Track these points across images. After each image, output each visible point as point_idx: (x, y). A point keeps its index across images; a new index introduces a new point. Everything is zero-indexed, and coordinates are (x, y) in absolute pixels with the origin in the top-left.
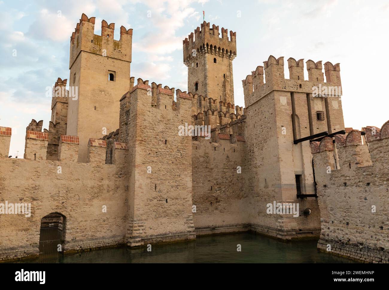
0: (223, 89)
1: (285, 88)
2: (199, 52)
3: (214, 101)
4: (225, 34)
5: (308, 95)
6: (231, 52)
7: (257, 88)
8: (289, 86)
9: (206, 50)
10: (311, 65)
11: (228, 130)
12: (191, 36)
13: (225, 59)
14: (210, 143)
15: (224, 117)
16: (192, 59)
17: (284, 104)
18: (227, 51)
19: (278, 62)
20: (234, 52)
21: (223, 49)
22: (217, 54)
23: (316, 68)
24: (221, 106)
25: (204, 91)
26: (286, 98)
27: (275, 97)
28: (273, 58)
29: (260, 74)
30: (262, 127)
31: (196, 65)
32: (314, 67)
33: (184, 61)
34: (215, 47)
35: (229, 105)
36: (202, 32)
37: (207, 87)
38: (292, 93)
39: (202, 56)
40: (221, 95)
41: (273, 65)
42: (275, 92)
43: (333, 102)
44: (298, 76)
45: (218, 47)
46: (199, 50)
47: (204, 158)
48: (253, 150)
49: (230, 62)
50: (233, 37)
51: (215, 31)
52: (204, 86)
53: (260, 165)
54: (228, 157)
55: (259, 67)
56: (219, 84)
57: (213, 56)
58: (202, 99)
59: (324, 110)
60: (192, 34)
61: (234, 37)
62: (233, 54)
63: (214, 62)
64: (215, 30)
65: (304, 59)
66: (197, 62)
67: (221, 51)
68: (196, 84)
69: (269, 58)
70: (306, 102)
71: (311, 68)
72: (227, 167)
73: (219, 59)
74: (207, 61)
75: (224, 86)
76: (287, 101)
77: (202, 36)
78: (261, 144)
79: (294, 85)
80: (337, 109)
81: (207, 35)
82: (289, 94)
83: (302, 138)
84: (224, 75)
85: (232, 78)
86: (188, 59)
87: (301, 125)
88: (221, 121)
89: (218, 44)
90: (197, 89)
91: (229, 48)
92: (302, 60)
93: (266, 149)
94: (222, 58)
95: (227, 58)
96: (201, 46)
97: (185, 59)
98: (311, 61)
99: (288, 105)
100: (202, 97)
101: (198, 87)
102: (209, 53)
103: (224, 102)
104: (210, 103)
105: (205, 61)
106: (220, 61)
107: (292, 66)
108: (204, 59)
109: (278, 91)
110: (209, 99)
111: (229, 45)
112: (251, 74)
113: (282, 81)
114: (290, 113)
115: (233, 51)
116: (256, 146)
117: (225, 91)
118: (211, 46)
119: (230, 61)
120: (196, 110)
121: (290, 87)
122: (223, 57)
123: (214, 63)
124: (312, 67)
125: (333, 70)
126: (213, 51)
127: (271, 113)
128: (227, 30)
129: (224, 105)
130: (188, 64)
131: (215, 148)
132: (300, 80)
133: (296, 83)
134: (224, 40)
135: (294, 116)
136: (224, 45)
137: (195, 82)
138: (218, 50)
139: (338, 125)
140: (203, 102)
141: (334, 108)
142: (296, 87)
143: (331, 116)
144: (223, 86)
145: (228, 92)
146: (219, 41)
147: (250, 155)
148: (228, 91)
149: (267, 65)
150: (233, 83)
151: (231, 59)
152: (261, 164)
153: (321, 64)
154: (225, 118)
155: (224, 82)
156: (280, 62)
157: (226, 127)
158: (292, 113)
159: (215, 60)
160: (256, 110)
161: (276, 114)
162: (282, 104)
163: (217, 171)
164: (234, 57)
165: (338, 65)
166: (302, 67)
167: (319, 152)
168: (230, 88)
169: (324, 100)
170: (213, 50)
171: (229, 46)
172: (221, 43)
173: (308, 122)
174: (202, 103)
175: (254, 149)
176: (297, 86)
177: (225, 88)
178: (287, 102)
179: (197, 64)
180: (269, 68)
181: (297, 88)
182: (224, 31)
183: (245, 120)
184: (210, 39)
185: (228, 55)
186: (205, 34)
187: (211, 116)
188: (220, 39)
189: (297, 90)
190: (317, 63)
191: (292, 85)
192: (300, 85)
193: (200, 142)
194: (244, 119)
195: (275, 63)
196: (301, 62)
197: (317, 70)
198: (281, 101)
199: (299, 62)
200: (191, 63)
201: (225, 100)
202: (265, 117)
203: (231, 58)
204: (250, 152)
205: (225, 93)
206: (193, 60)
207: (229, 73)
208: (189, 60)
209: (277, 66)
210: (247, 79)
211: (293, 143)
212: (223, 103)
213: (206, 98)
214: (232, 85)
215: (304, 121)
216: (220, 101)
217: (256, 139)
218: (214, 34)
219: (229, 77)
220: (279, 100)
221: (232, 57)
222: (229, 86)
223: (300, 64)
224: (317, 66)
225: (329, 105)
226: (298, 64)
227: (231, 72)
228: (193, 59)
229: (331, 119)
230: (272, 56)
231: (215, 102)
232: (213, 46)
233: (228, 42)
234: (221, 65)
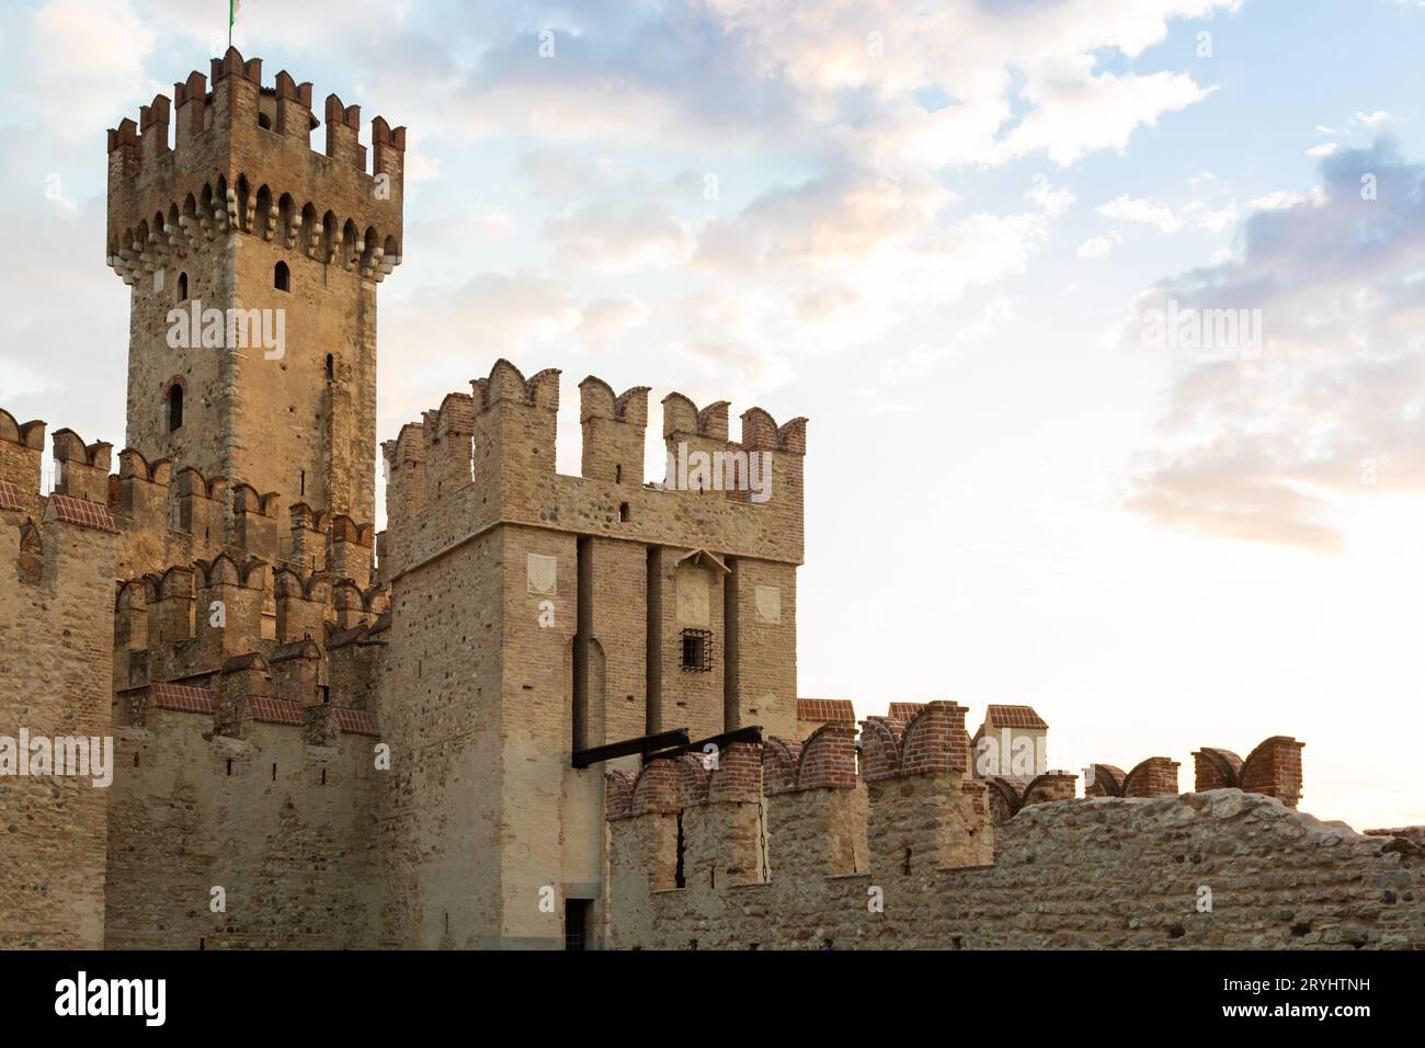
0: (318, 433)
1: (554, 518)
2: (197, 219)
3: (264, 501)
4: (343, 132)
5: (653, 551)
6: (370, 237)
7: (440, 497)
8: (573, 511)
9: (233, 215)
10: (680, 420)
11: (308, 671)
12: (155, 114)
13: (339, 270)
14: (207, 737)
15: (302, 598)
16: (159, 247)
17: (542, 589)
18: (349, 228)
19: (533, 393)
20: (389, 238)
21: (329, 219)
22: (292, 243)
23: (698, 435)
24: (299, 527)
25: (216, 439)
26: (553, 560)
27: (509, 555)
28: (510, 373)
29: (458, 434)
30: (450, 679)
31: (175, 284)
32: (692, 427)
33: (112, 251)
34: (285, 201)
35: (344, 526)
36: (220, 102)
37: (233, 418)
38: (584, 542)
39: (210, 240)
40: (307, 467)
41: (509, 405)
42: (507, 532)
43: (758, 591)
44: (619, 467)
45: (299, 200)
46: (198, 210)
47: (172, 806)
48: (409, 782)
49: (362, 290)
50: (389, 154)
51: (292, 109)
52: (213, 409)
53: (429, 850)
54: (290, 806)
55: (454, 400)
56: (299, 410)
57: (272, 253)
58: (199, 487)
59: (718, 628)
60: (161, 101)
61: (393, 153)
62: (380, 251)
63: (277, 285)
64: (288, 103)
65: (650, 389)
66: (181, 268)
67: (319, 228)
68: (176, 394)
69: (493, 370)
70: (644, 586)
71: (677, 431)
72: (281, 854)
73: (302, 269)
74: (236, 276)
75: (324, 419)
76: (558, 573)
77: (218, 130)
78: (441, 755)
79: (593, 505)
80: (772, 621)
81: (245, 129)
82: (570, 547)
83: (609, 742)
84: (330, 357)
85: (367, 377)
86: (136, 245)
87: (609, 686)
88: (285, 620)
89: (304, 189)
90: (175, 421)
91: (360, 215)
92: (641, 393)
93: (457, 780)
94: (320, 265)
95: (351, 265)
96: (207, 188)
97: (116, 237)
98: (683, 397)
99: (560, 594)
100: (194, 476)
101: (184, 411)
102: (248, 232)
103: (313, 508)
104: (240, 509)
105: (225, 271)
106: (311, 281)
107: (593, 417)
108: (219, 262)
109: (521, 526)
110: (239, 488)
111: (365, 198)
112: (420, 420)
113: (541, 481)
114: (568, 628)
115: (382, 234)
116: (421, 764)
117: (327, 446)
118: (264, 193)
119: (367, 285)
120: (160, 545)
121: (576, 514)
122: (327, 262)
123: (277, 290)
124: (682, 429)
125: (775, 449)
126: (273, 223)
127: (488, 623)
128: (356, 109)
129: (316, 523)
130: (131, 270)
131: (229, 761)
132: (624, 485)
133: (603, 498)
134: (337, 168)
135: (581, 645)
136: (336, 193)
137: (166, 379)
138: (298, 219)
139: (772, 695)
140: (201, 506)
141: (760, 616)
142: (604, 514)
143: (742, 652)
144: (318, 417)
145: (346, 453)
146: (306, 167)
147: (397, 801)
148: (343, 450)
149: (484, 397)
150: (373, 408)
151: (370, 272)
152: (434, 848)
153: (725, 416)
154: (306, 607)
155: (323, 401)
156: (544, 392)
157: (301, 656)
158: (574, 631)
159: (282, 275)
160: (430, 597)
161: (506, 630)
162: (534, 589)
163: (233, 871)
164: (385, 268)
165: (798, 426)
166: (638, 425)
167: (630, 817)
168: (354, 431)
169: (722, 579)
170: (273, 217)
171: (361, 201)
172: (319, 181)
173: (644, 672)
174: (195, 509)
175: (414, 775)
176: (610, 509)
177: (329, 431)
178: (558, 580)
179: (183, 278)
180: (491, 414)
181: (609, 520)
182: (342, 116)
183: (383, 637)
184: (259, 154)
185: (356, 252)
186: (235, 123)
187: (235, 589)
188: (316, 157)
189: (607, 527)
190: (707, 409)
191: (586, 507)
192: (624, 508)
193: (157, 734)
194: (381, 631)
195: (518, 395)
196: (635, 400)
197: (706, 440)
198: (531, 575)
199: (626, 402)
200: (148, 267)
201: (327, 494)
202: (464, 638)
203: (374, 268)
204: (397, 786)
205: (327, 457)
206: (160, 254)
207: (358, 351)
208: (138, 252)
209: (526, 411)
210: (403, 443)
211: (570, 761)
212: (308, 517)
213: (220, 486)
214: (368, 416)
215: (623, 669)
216: (297, 500)
217: (422, 730)
218: (281, 129)
219: (355, 374)
220: (525, 570)
221: (374, 262)
222: (353, 419)
223: (629, 410)
224: (706, 425)
225: (741, 605)
226: (623, 409)
227: (367, 345)
228: (163, 249)
229: (741, 667)
230: (508, 364)
231: (268, 509)
232: (276, 197)
233: (356, 182)
234: (314, 306)
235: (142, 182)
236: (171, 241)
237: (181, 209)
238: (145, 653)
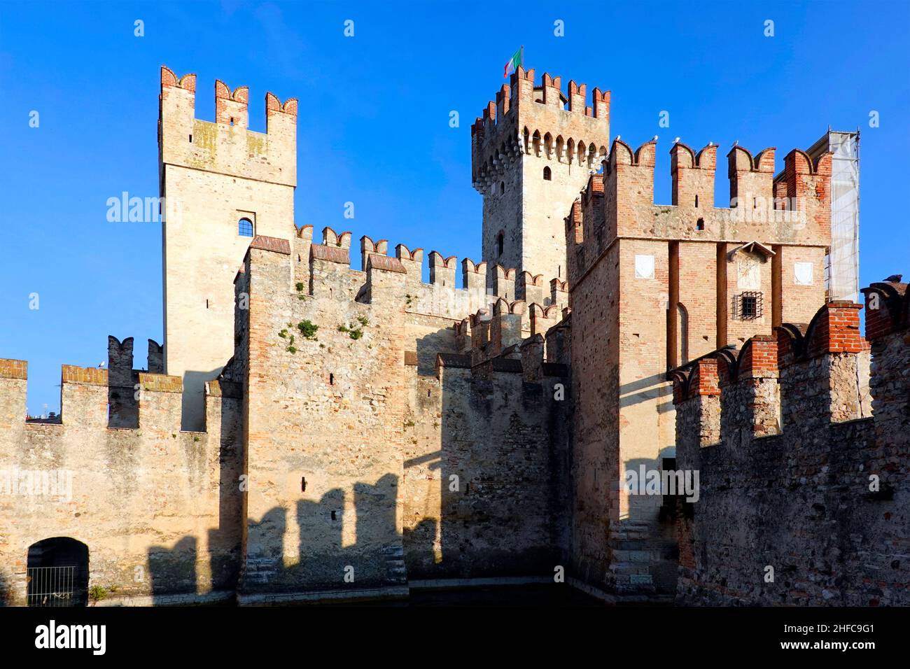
1: (652, 232)
2: (506, 154)
4: (577, 98)
5: (721, 246)
6: (592, 148)
8: (665, 227)
9: (522, 147)
12: (489, 111)
13: (576, 167)
16: (492, 173)
17: (645, 276)
18: (581, 145)
21: (570, 142)
22: (552, 156)
24: (554, 290)
25: (517, 255)
27: (622, 258)
30: (596, 338)
31: (500, 188)
33: (474, 181)
34: (548, 136)
36: (515, 94)
37: (523, 244)
39: (513, 162)
40: (562, 264)
43: (796, 265)
44: (696, 196)
45: (554, 136)
46: (506, 150)
51: (550, 91)
52: (515, 242)
56: (556, 237)
57: (543, 162)
58: (502, 274)
59: (768, 289)
61: (604, 105)
62: (598, 154)
63: (545, 178)
64: (548, 88)
66: (502, 179)
67: (565, 147)
68: (500, 239)
70: (714, 268)
73: (557, 169)
74: (525, 176)
76: (655, 265)
77: (514, 108)
80: (808, 284)
81: (526, 104)
86: (483, 174)
89: (557, 129)
90: (501, 251)
91: (586, 138)
94: (567, 166)
95: (582, 163)
96: (510, 137)
97: (475, 173)
99: (658, 278)
100: (499, 269)
101: (504, 246)
102: (529, 154)
105: (519, 175)
106: (561, 174)
107: (680, 168)
108: (517, 172)
109: (630, 239)
111: (588, 128)
112: (579, 198)
113: (643, 211)
114: (663, 297)
115: (598, 146)
118: (537, 134)
121: (667, 229)
122: (570, 163)
123: (545, 180)
126: (542, 148)
129: (563, 288)
130: (482, 187)
132: (700, 207)
133: (686, 217)
134: (574, 116)
136: (574, 129)
137: (496, 233)
138: (554, 144)
140: (502, 283)
141: (798, 281)
142: (686, 227)
143: (785, 304)
146: (558, 118)
151: (593, 166)
159: (547, 173)
162: (640, 275)
169: (770, 259)
170: (542, 145)
171: (587, 131)
172: (565, 124)
173: (715, 321)
174: (500, 285)
176: (691, 223)
178: (656, 270)
179: (503, 185)
180: (612, 176)
181: (690, 230)
182: (576, 90)
184: (533, 116)
185: (585, 156)
186: (521, 102)
188: (563, 112)
189: (688, 234)
190: (758, 155)
192: (700, 222)
196: (706, 155)
197: (756, 174)
198: (638, 267)
199: (700, 156)
200: (488, 184)
202: (602, 313)
203: (594, 163)
206: (493, 176)
208: (484, 178)
209: (633, 169)
210: (572, 214)
212: (558, 285)
213: (511, 273)
215: (701, 320)
218: (545, 102)
220: (633, 265)
221: (594, 160)
223: (702, 161)
224: (757, 164)
225: (784, 275)
226: (698, 160)
228: (494, 173)
229: (784, 313)
231: (537, 283)
232: (542, 135)
233: (584, 122)
234: (564, 186)
235: (484, 145)
236: (497, 168)
237: (499, 151)
238: (471, 352)
